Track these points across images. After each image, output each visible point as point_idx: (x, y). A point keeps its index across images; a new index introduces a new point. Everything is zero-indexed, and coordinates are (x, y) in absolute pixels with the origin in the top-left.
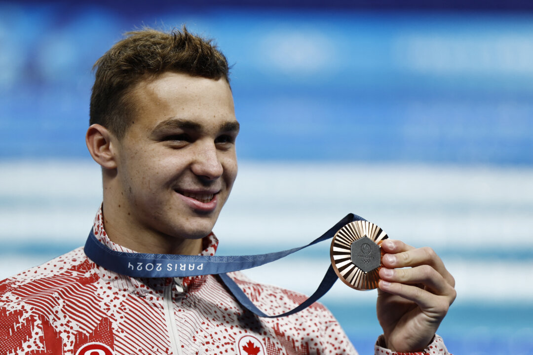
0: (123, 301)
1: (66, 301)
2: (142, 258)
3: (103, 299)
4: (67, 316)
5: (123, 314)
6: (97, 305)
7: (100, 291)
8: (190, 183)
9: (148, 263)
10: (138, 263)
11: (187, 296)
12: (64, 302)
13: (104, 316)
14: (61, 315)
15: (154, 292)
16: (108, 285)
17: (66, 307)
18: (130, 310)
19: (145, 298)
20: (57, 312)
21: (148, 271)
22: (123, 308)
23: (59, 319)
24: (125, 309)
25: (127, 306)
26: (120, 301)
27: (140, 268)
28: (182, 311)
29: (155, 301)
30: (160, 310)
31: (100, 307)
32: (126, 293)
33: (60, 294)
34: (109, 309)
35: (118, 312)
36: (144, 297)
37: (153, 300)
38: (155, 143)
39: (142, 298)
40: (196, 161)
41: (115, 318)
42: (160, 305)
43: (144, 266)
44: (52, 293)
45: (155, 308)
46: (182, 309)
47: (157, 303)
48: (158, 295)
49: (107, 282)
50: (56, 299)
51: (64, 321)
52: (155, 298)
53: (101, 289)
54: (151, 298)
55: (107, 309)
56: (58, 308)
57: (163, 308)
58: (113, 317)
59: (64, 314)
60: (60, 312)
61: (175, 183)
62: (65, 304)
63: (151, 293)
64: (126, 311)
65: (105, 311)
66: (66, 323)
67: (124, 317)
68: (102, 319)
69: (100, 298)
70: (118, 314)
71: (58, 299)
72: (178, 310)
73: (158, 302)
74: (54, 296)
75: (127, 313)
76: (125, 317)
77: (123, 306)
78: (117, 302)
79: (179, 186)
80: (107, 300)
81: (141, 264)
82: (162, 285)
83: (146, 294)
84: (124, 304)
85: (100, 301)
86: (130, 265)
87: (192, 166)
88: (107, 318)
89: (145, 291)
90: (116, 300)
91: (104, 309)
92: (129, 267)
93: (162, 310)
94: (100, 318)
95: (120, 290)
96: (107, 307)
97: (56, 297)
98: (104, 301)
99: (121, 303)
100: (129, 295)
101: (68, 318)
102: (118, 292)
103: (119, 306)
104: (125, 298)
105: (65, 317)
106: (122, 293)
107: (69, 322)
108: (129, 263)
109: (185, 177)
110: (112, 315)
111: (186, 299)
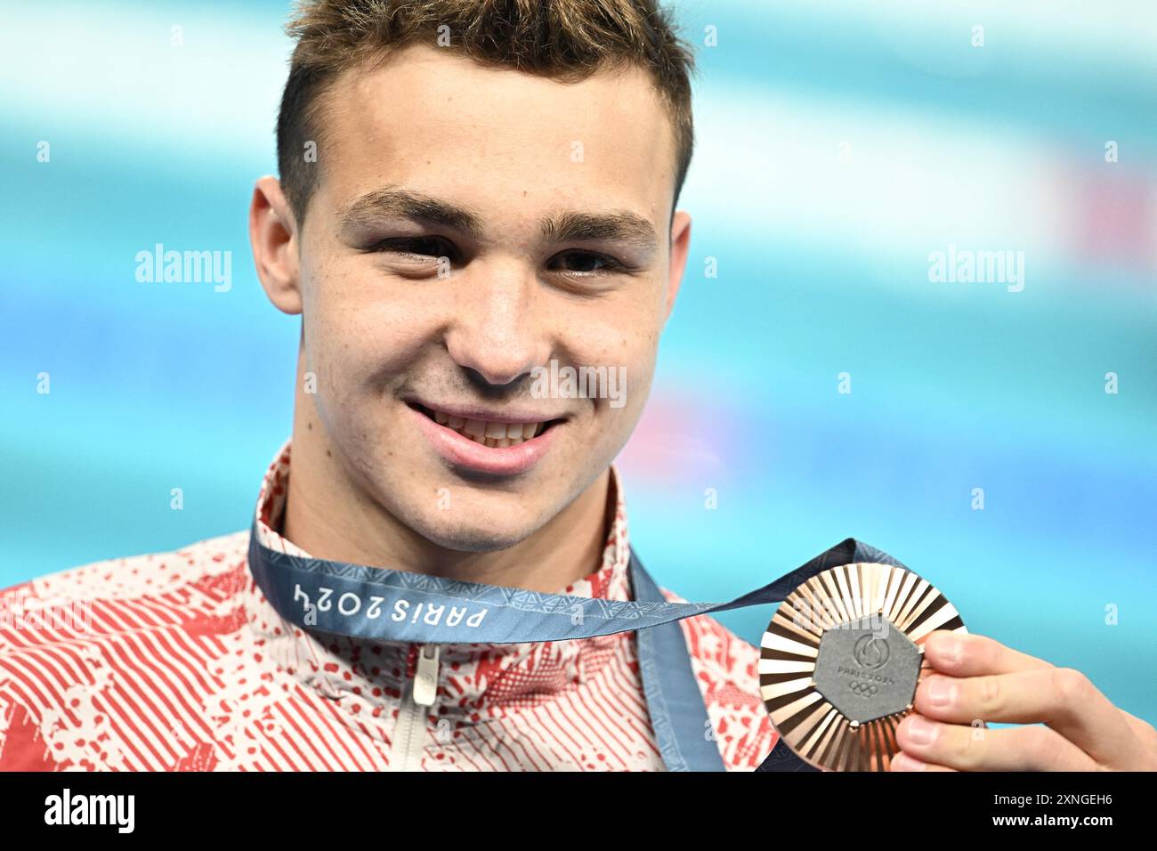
0: (277, 705)
1: (118, 678)
2: (331, 574)
3: (222, 686)
4: (106, 719)
5: (260, 740)
6: (199, 700)
7: (228, 662)
8: (443, 383)
9: (347, 592)
10: (322, 590)
11: (476, 718)
12: (111, 677)
13: (205, 738)
14: (86, 712)
15: (368, 690)
16: (258, 649)
17: (113, 693)
18: (284, 734)
19: (339, 705)
20: (76, 703)
21: (342, 615)
22: (265, 723)
23: (78, 724)
24: (271, 727)
25: (280, 720)
26: (268, 701)
27: (324, 604)
28: (447, 759)
29: (366, 717)
30: (378, 748)
31: (204, 708)
32: (292, 681)
33: (105, 653)
34: (225, 720)
35: (247, 732)
36: (337, 700)
37: (361, 713)
38: (353, 254)
39: (332, 703)
40: (455, 320)
41: (233, 750)
42: (381, 731)
43: (334, 599)
44: (81, 647)
45: (363, 738)
46: (448, 754)
47: (371, 724)
48: (381, 700)
49: (259, 638)
50: (89, 666)
51: (90, 732)
52: (368, 708)
53: (237, 657)
54: (356, 709)
55: (220, 719)
56: (83, 692)
57: (388, 742)
58: (228, 745)
59: (97, 713)
60: (86, 703)
61: (401, 379)
62: (111, 683)
63: (357, 691)
64: (270, 734)
65: (212, 725)
66: (94, 738)
67: (258, 750)
68: (196, 748)
69: (217, 680)
70: (246, 737)
71: (97, 665)
72: (435, 754)
73: (378, 722)
74: (83, 655)
75: (271, 740)
76: (264, 752)
77: (270, 717)
78: (257, 705)
79: (413, 391)
80: (231, 694)
81: (328, 592)
82: (396, 672)
83: (343, 693)
84: (274, 711)
85: (210, 692)
86: (298, 592)
87: (446, 336)
88: (210, 746)
89: (337, 682)
90: (260, 696)
91: (214, 718)
92: (296, 598)
93: (384, 747)
94: (191, 743)
95: (279, 670)
96: (222, 713)
97: (90, 660)
98: (221, 694)
99: (267, 709)
100: (297, 689)
101: (105, 726)
102: (275, 674)
103: (258, 714)
104: (287, 695)
105: (98, 720)
106: (283, 677)
107: (103, 737)
108: (298, 587)
109: (430, 364)
110: (229, 738)
111: (472, 725)
